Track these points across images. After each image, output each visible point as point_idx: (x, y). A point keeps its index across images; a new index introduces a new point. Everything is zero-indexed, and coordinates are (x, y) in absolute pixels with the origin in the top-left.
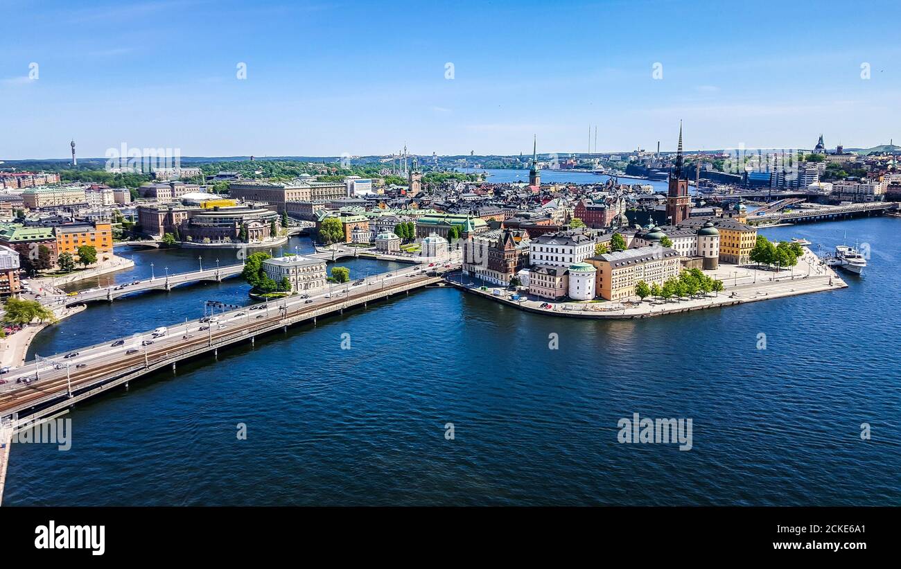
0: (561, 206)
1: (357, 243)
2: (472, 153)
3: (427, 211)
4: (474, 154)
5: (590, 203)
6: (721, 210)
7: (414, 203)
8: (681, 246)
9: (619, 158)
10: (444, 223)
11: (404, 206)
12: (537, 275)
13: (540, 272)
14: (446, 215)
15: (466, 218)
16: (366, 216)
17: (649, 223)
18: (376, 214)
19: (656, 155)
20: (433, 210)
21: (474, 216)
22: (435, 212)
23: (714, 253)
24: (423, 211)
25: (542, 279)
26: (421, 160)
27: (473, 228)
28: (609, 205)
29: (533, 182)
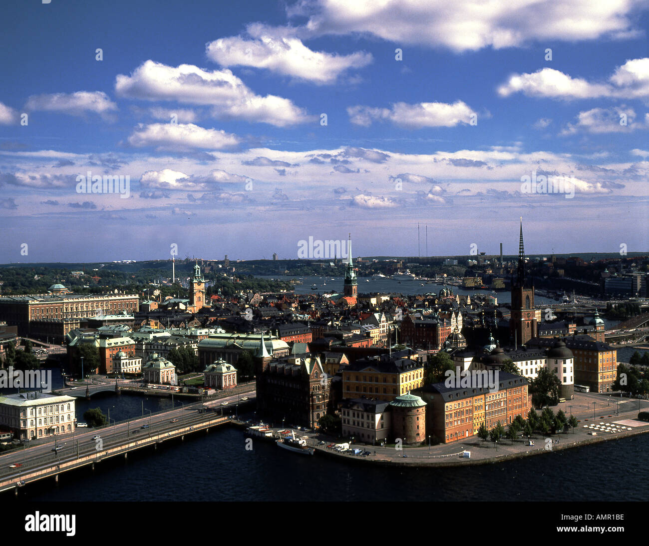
0: (383, 322)
1: (120, 373)
2: (274, 256)
3: (213, 331)
4: (276, 259)
5: (419, 318)
6: (575, 326)
7: (196, 320)
8: (529, 372)
9: (455, 262)
10: (233, 346)
11: (182, 324)
12: (351, 412)
13: (355, 408)
14: (235, 336)
15: (260, 339)
16: (132, 338)
17: (490, 343)
18: (144, 336)
19: (499, 259)
20: (219, 330)
21: (272, 337)
22: (223, 331)
23: (568, 380)
24: (206, 330)
25: (358, 417)
26: (210, 265)
27: (269, 351)
28: (442, 320)
29: (348, 292)
